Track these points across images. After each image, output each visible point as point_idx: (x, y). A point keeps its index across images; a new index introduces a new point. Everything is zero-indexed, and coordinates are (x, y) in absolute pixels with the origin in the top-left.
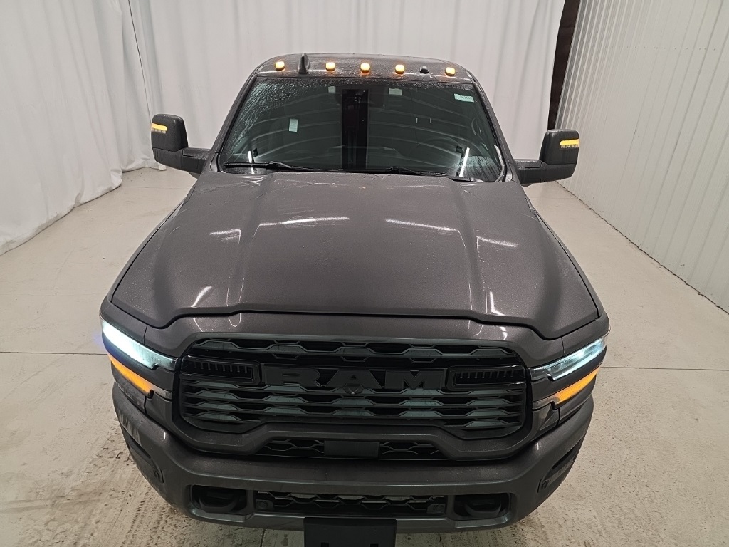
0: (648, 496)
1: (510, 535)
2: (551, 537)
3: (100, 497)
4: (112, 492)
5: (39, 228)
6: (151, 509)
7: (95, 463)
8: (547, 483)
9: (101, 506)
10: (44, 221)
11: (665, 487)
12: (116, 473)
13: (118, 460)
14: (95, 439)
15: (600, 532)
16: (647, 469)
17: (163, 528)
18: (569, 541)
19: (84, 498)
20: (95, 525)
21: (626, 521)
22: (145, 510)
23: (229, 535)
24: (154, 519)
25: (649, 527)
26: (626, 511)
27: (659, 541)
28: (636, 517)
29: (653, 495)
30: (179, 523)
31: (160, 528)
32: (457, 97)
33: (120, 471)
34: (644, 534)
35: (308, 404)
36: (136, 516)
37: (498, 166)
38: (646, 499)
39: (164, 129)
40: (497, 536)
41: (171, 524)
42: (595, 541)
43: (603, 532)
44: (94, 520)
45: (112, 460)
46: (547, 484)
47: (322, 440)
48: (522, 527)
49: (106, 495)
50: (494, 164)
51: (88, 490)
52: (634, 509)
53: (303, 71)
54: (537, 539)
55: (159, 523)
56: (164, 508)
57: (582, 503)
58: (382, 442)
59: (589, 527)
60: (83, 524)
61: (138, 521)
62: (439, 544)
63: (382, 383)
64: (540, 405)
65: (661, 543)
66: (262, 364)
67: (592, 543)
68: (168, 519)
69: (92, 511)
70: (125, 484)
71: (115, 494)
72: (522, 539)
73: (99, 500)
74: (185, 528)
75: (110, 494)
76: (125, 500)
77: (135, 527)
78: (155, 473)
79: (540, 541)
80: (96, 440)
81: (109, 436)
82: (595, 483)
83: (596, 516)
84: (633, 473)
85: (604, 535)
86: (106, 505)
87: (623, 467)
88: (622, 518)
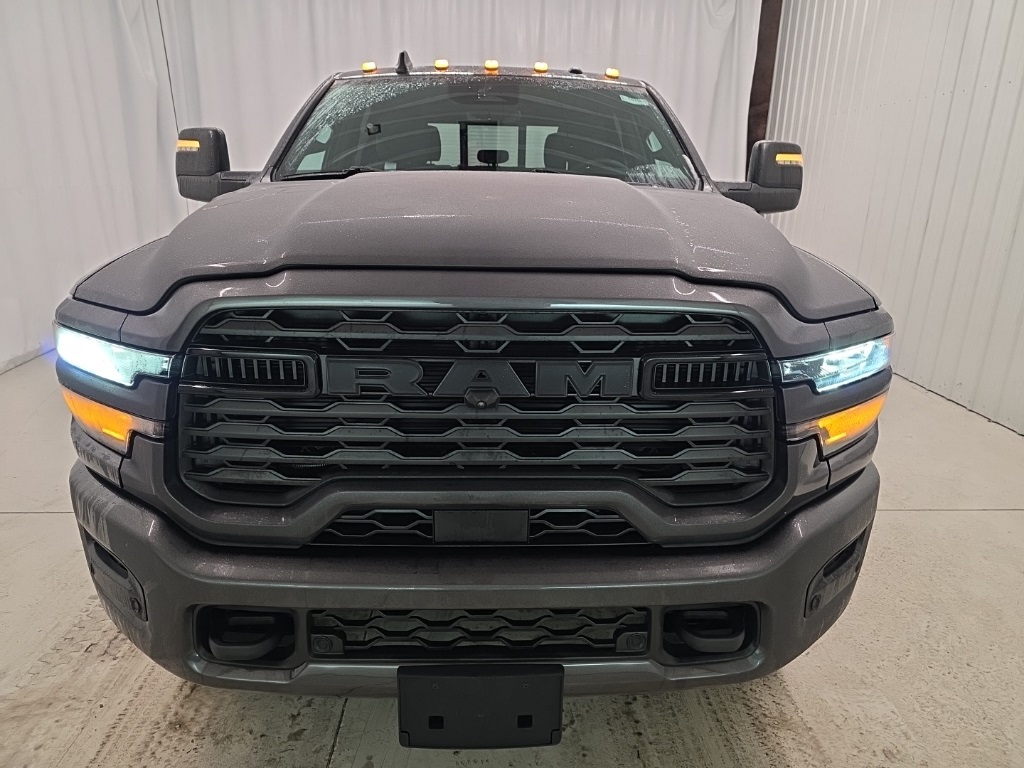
0: (974, 679)
1: (755, 743)
2: (825, 744)
3: (50, 710)
4: (70, 702)
5: (10, 361)
6: (136, 725)
7: (48, 660)
8: (818, 599)
9: (48, 722)
10: (20, 353)
11: (997, 665)
12: (81, 672)
13: (86, 654)
14: (54, 625)
15: (905, 734)
16: (963, 640)
17: (153, 753)
18: (856, 750)
19: (21, 712)
20: (33, 752)
21: (946, 716)
22: (125, 727)
23: (269, 761)
24: (139, 740)
25: (985, 724)
26: (943, 701)
27: (1007, 744)
28: (962, 709)
29: (981, 676)
30: (183, 745)
31: (148, 754)
32: (625, 98)
33: (89, 670)
34: (980, 734)
35: (403, 439)
36: (108, 736)
37: (690, 180)
38: (972, 683)
39: (195, 145)
40: (735, 747)
41: (168, 747)
42: (900, 748)
43: (911, 733)
44: (32, 744)
45: (77, 654)
46: (818, 601)
47: (428, 510)
48: (775, 731)
49: (60, 706)
50: (685, 177)
51: (28, 700)
52: (955, 697)
53: (403, 69)
54: (803, 748)
55: (147, 746)
56: (158, 723)
57: (868, 692)
58: (535, 510)
59: (887, 727)
60: (12, 752)
61: (109, 745)
62: (636, 761)
63: (531, 386)
64: (800, 434)
65: (1010, 746)
66: (323, 358)
67: (895, 751)
68: (164, 740)
69: (31, 730)
70: (95, 690)
71: (75, 704)
72: (777, 749)
73: (45, 714)
74: (193, 752)
75: (66, 704)
76: (91, 713)
77: (103, 755)
78: (133, 603)
79: (809, 751)
80: (55, 627)
81: (76, 622)
82: (884, 663)
83: (896, 710)
84: (942, 647)
85: (913, 738)
86: (57, 721)
87: (926, 640)
88: (939, 711)
